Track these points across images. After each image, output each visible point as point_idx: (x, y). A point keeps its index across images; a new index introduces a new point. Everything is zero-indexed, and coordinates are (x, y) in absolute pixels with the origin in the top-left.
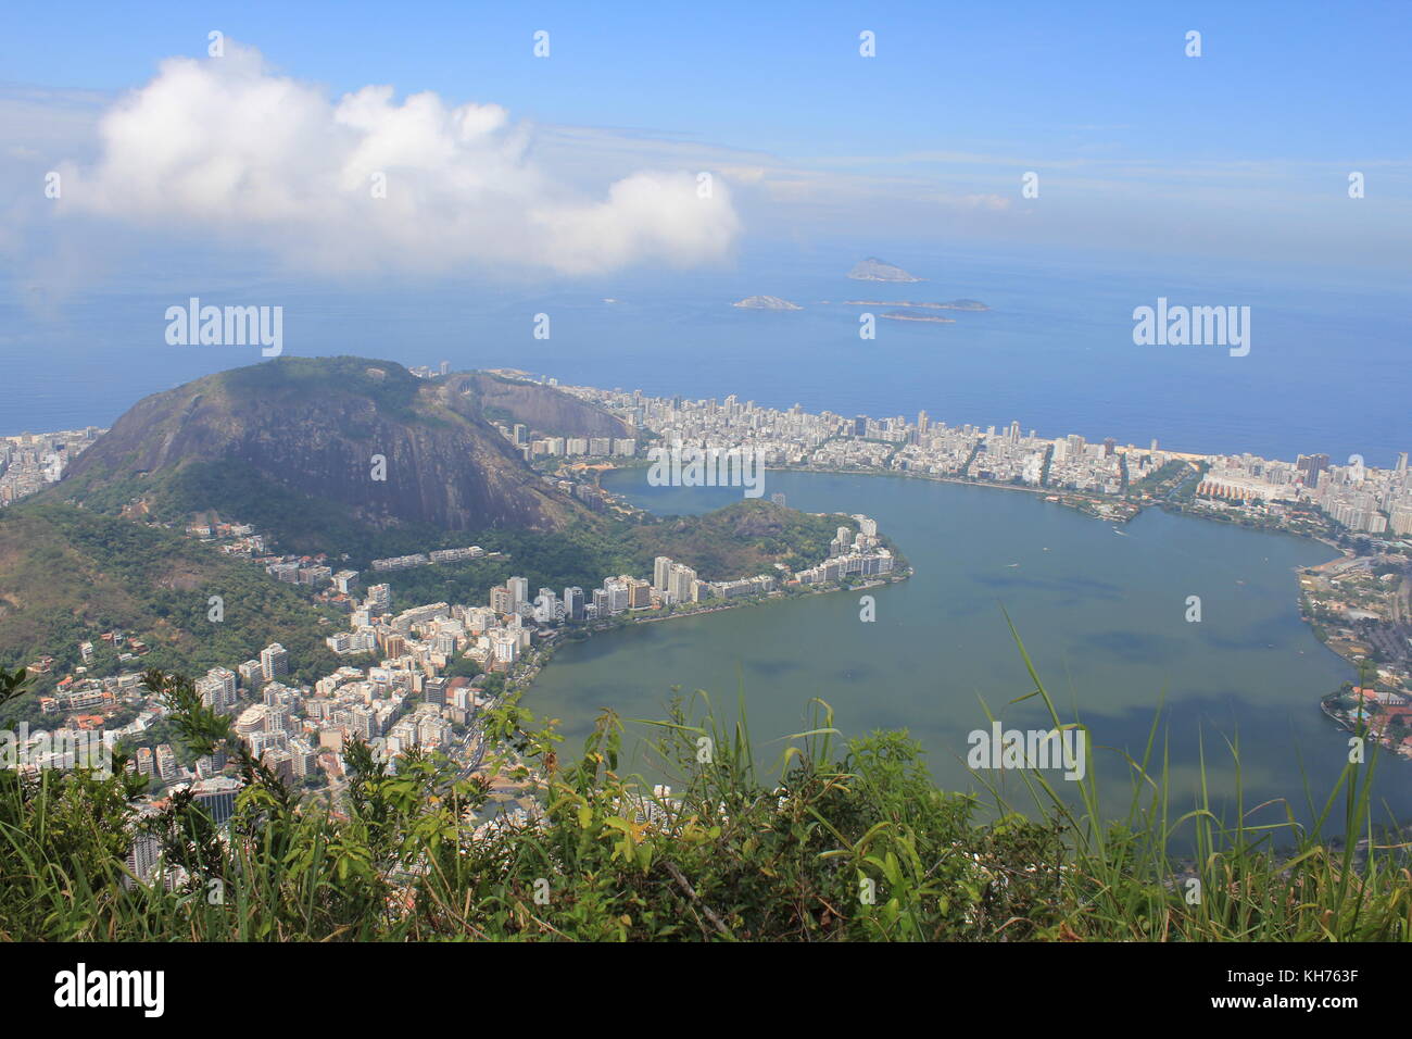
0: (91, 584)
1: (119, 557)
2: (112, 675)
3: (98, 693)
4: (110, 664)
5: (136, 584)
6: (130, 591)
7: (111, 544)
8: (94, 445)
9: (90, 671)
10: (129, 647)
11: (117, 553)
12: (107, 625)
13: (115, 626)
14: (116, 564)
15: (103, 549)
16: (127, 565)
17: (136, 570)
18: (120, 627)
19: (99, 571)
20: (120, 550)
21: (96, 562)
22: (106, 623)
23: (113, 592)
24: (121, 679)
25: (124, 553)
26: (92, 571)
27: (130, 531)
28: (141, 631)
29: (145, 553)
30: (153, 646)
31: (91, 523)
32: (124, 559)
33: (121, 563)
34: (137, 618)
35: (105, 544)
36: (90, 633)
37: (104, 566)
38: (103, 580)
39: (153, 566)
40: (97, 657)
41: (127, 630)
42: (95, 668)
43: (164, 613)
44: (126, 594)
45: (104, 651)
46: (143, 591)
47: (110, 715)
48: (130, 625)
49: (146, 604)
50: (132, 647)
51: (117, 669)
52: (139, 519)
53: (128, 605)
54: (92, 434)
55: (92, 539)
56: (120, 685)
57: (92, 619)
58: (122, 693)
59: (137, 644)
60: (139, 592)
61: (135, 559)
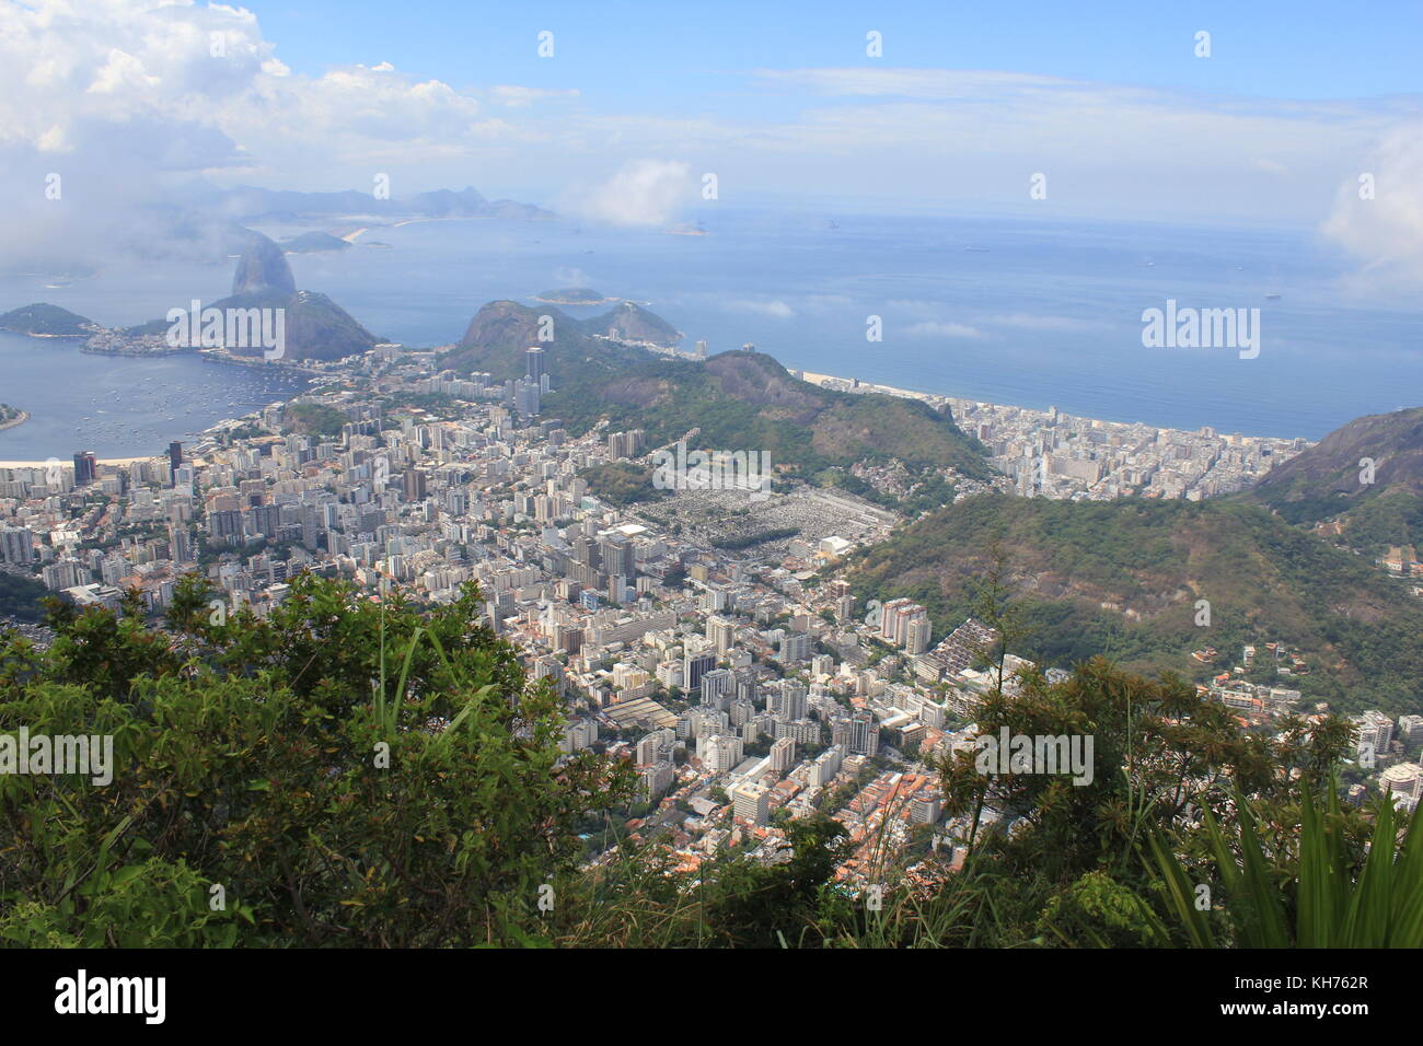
0: (1268, 591)
1: (1301, 572)
2: (1266, 685)
3: (1249, 697)
4: (1267, 674)
5: (1311, 603)
6: (1303, 607)
7: (1295, 557)
8: (1298, 457)
9: (1246, 674)
10: (1289, 663)
11: (1300, 567)
12: (1274, 635)
13: (1281, 638)
14: (1296, 578)
15: (1286, 560)
16: (1307, 581)
17: (1314, 589)
18: (1286, 640)
19: (1278, 581)
20: (1304, 566)
21: (1277, 571)
22: (1272, 632)
23: (1287, 604)
24: (1274, 691)
25: (1307, 569)
26: (1271, 579)
27: (1318, 549)
28: (1305, 650)
29: (1328, 574)
30: (1313, 668)
31: (1281, 532)
32: (1306, 575)
33: (1302, 577)
34: (1303, 636)
35: (1289, 555)
36: (1255, 638)
37: (1284, 577)
38: (1280, 590)
39: (1334, 589)
40: (1257, 662)
41: (1291, 646)
42: (1252, 673)
43: (1333, 639)
44: (1299, 609)
45: (1264, 659)
46: (1317, 612)
47: (1255, 722)
48: (1296, 641)
49: (1317, 625)
50: (1293, 663)
51: (1273, 680)
52: (1329, 539)
53: (1300, 621)
54: (1299, 446)
55: (1279, 548)
56: (1271, 696)
57: (1261, 625)
58: (1271, 705)
59: (1298, 662)
60: (1312, 612)
61: (1316, 577)
